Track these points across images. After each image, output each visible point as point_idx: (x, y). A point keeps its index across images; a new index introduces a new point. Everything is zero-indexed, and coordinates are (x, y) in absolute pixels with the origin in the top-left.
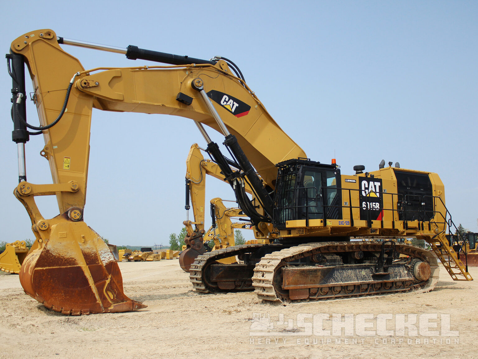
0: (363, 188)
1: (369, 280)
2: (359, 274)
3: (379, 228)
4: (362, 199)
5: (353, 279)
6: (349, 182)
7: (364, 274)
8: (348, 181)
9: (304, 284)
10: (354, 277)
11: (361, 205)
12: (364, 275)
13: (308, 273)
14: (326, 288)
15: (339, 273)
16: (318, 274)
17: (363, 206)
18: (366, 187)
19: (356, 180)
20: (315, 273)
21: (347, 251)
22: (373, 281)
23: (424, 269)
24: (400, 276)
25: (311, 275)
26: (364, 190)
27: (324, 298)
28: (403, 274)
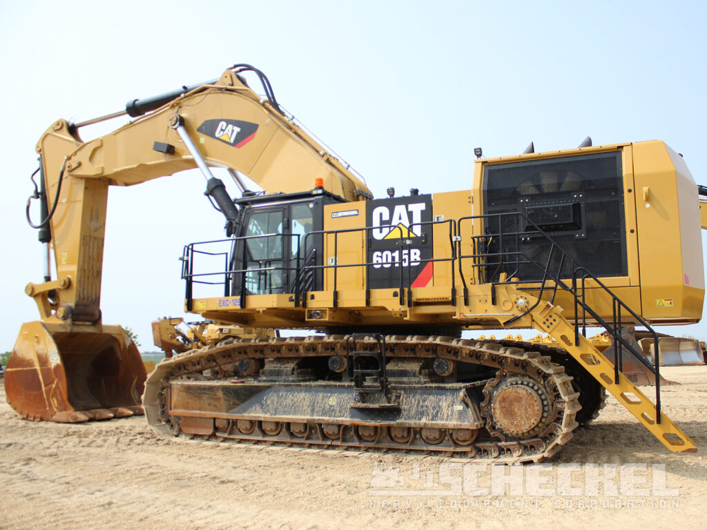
0: (376, 223)
1: (340, 416)
2: (320, 401)
3: (329, 308)
4: (372, 246)
5: (301, 412)
6: (341, 217)
7: (334, 403)
8: (340, 214)
9: (200, 409)
10: (305, 407)
11: (369, 258)
12: (331, 406)
13: (199, 391)
14: (244, 422)
15: (278, 396)
16: (217, 394)
17: (375, 262)
18: (384, 219)
19: (358, 211)
20: (212, 393)
21: (303, 355)
22: (348, 419)
23: (511, 404)
24: (434, 417)
25: (207, 396)
26: (378, 225)
27: (252, 440)
28: (445, 411)
